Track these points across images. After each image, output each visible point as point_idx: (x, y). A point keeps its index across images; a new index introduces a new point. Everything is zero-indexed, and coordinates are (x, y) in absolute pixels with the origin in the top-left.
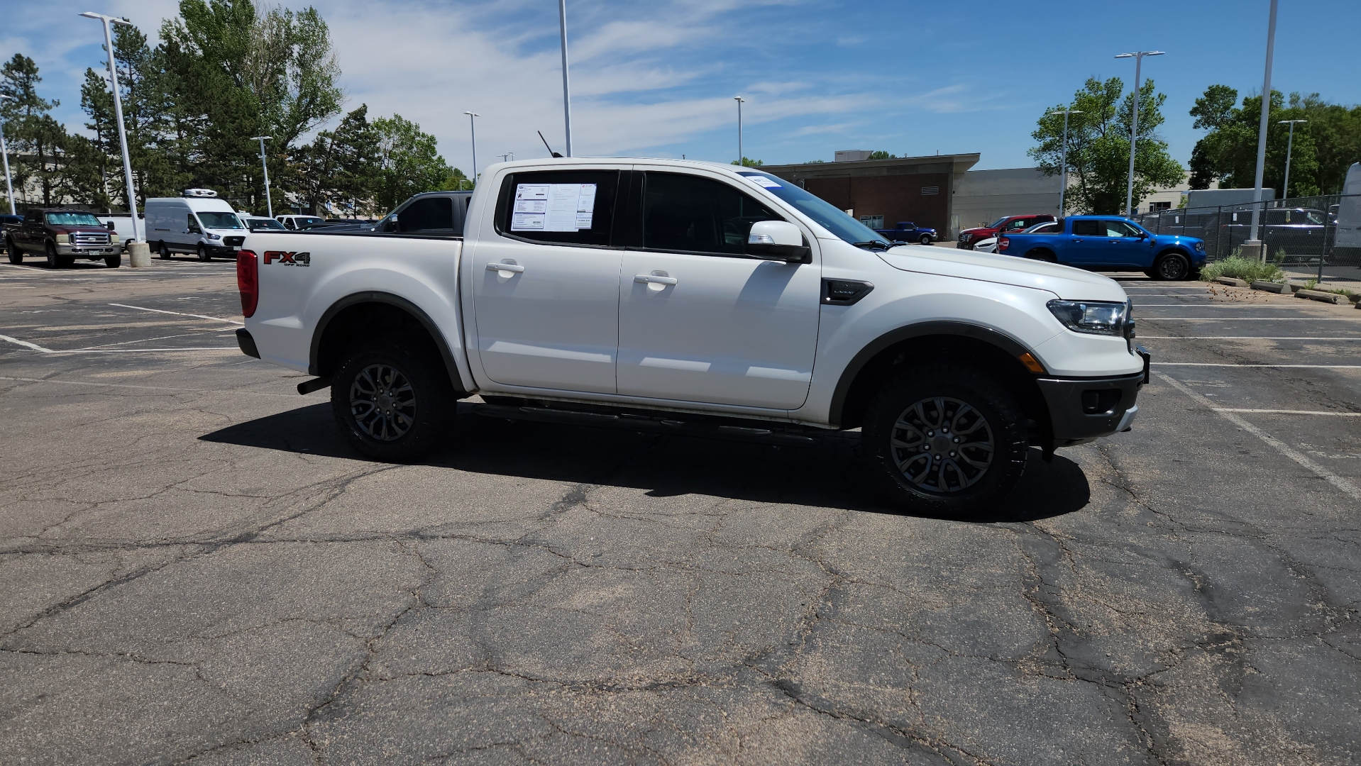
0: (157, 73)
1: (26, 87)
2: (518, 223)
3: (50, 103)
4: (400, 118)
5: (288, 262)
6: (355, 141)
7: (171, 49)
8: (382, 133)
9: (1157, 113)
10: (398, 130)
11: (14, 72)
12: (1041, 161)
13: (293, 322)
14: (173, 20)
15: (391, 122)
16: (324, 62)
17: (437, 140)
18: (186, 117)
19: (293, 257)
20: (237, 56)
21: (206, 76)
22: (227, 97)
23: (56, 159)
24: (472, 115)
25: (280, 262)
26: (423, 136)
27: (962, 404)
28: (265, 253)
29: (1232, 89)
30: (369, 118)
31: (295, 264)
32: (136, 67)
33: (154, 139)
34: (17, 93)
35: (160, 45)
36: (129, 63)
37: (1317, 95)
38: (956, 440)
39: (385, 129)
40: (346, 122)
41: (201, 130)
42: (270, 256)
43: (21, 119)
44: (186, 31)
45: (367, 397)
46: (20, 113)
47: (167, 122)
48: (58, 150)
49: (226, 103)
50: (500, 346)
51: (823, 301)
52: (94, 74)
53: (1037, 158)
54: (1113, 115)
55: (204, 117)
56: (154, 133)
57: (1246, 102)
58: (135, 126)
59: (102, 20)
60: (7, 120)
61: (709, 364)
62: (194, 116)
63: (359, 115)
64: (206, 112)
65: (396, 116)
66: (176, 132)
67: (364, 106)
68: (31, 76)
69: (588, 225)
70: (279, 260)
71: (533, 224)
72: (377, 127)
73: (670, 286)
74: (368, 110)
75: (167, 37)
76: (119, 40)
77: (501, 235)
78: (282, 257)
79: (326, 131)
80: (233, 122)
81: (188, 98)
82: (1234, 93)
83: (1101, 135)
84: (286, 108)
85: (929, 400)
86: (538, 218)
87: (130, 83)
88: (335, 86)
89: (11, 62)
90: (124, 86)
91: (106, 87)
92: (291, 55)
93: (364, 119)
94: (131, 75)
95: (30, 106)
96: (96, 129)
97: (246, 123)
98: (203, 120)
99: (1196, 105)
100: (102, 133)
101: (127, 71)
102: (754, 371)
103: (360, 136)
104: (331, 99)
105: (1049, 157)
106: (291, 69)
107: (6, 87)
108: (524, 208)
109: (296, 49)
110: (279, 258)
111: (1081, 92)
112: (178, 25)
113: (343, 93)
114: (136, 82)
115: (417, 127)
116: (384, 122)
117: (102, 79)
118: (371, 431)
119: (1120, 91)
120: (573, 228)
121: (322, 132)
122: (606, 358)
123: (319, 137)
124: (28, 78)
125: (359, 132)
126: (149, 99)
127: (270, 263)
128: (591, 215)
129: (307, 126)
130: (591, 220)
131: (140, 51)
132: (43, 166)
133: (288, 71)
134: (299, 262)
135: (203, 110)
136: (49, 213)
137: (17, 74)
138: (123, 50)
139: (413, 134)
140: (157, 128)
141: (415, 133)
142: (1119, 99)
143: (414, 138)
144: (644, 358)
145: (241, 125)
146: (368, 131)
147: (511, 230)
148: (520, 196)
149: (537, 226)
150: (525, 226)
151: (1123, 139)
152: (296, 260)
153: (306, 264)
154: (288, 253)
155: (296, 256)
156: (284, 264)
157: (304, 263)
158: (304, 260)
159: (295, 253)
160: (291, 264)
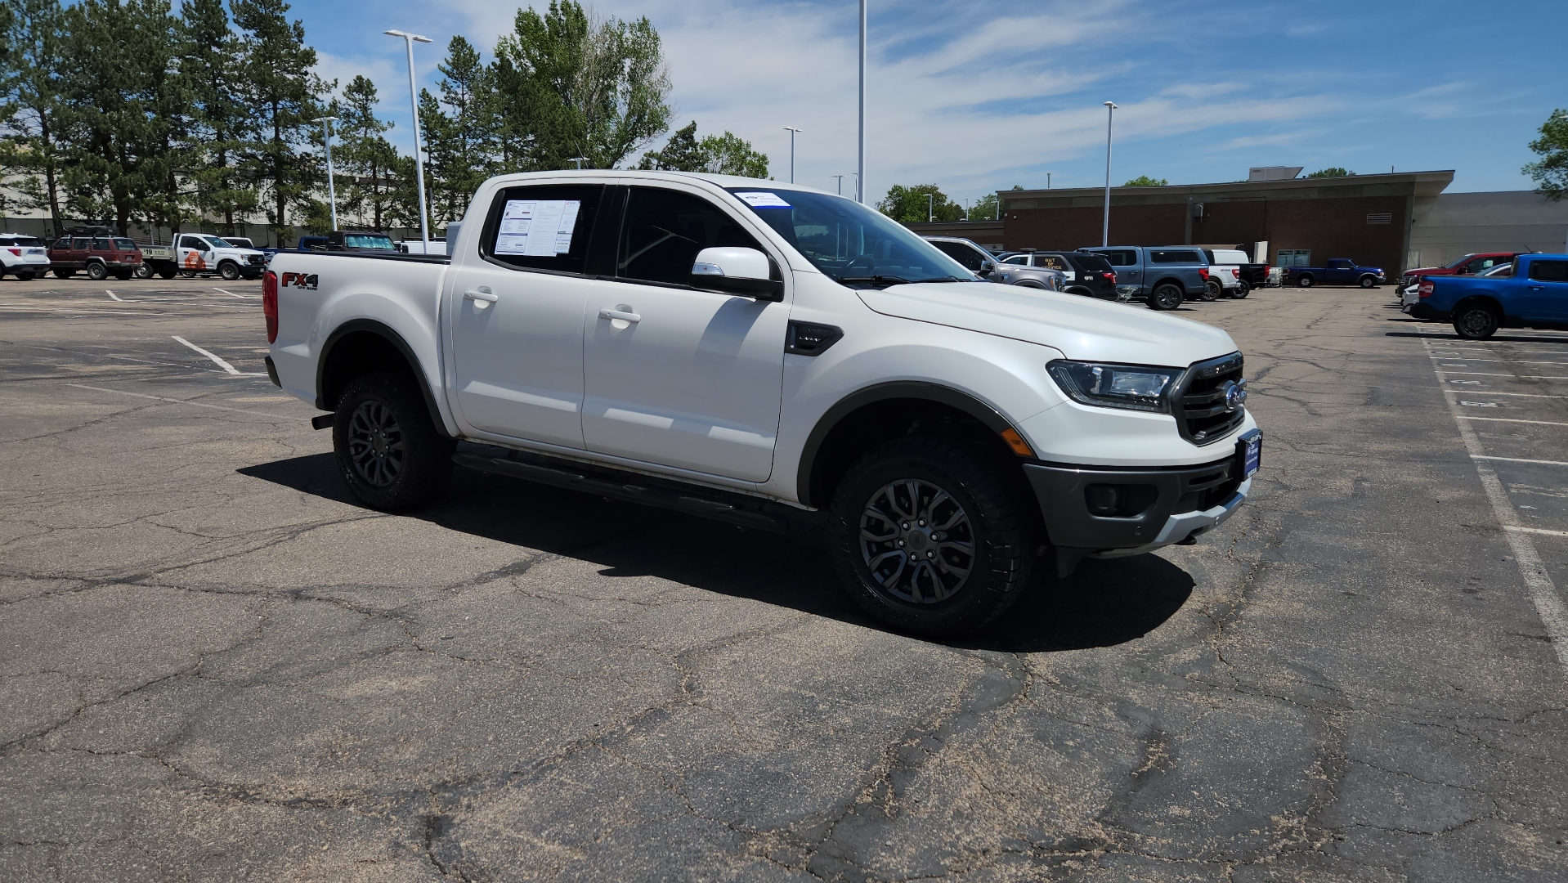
0: (486, 92)
1: (365, 108)
2: (504, 246)
3: (385, 125)
4: (731, 137)
5: (300, 285)
6: (681, 162)
7: (504, 67)
8: (711, 153)
10: (728, 149)
11: (354, 93)
13: (302, 350)
14: (508, 37)
15: (721, 140)
16: (655, 76)
17: (769, 159)
18: (512, 138)
19: (305, 280)
20: (568, 72)
21: (535, 95)
22: (554, 117)
23: (388, 181)
24: (792, 131)
25: (295, 284)
26: (755, 155)
27: (940, 490)
28: (283, 274)
30: (698, 137)
31: (306, 287)
32: (468, 87)
33: (481, 162)
34: (357, 115)
35: (493, 64)
36: (462, 83)
38: (934, 537)
39: (715, 148)
40: (674, 141)
41: (527, 151)
42: (288, 277)
43: (359, 142)
44: (520, 47)
45: (364, 437)
46: (357, 135)
47: (494, 143)
48: (389, 172)
49: (552, 123)
51: (787, 350)
52: (428, 95)
55: (531, 137)
56: (481, 155)
58: (464, 148)
59: (406, 37)
60: (346, 142)
62: (520, 136)
63: (687, 134)
64: (532, 132)
65: (727, 134)
66: (503, 154)
67: (694, 123)
68: (370, 97)
69: (566, 250)
70: (293, 282)
71: (515, 247)
72: (706, 146)
73: (634, 323)
74: (697, 127)
75: (500, 54)
76: (453, 59)
77: (484, 259)
78: (296, 279)
79: (652, 151)
80: (558, 143)
81: (515, 118)
84: (613, 128)
85: (902, 482)
86: (521, 239)
87: (462, 104)
88: (665, 102)
89: (352, 84)
90: (456, 107)
91: (438, 108)
92: (622, 69)
93: (692, 138)
94: (463, 95)
95: (367, 128)
96: (426, 151)
97: (571, 143)
98: (531, 141)
100: (432, 155)
101: (460, 91)
102: (717, 432)
103: (686, 157)
104: (658, 117)
105: (1555, 175)
106: (622, 85)
107: (347, 109)
108: (509, 229)
109: (628, 63)
110: (294, 280)
112: (513, 42)
113: (671, 110)
114: (468, 102)
115: (748, 145)
116: (713, 141)
117: (435, 100)
118: (365, 474)
120: (552, 252)
121: (649, 152)
122: (572, 407)
123: (645, 158)
124: (367, 100)
125: (687, 151)
126: (478, 120)
127: (287, 285)
128: (570, 237)
129: (634, 146)
130: (569, 243)
131: (473, 70)
132: (376, 188)
133: (619, 88)
134: (309, 285)
135: (529, 130)
136: (348, 235)
137: (357, 96)
138: (457, 69)
139: (743, 153)
140: (483, 150)
141: (746, 153)
143: (744, 158)
144: (607, 410)
145: (566, 146)
146: (696, 150)
147: (496, 253)
148: (507, 214)
149: (518, 249)
150: (507, 249)
152: (307, 282)
153: (314, 288)
154: (301, 275)
155: (307, 278)
156: (297, 286)
157: (313, 286)
158: (313, 282)
159: (307, 275)
160: (303, 287)
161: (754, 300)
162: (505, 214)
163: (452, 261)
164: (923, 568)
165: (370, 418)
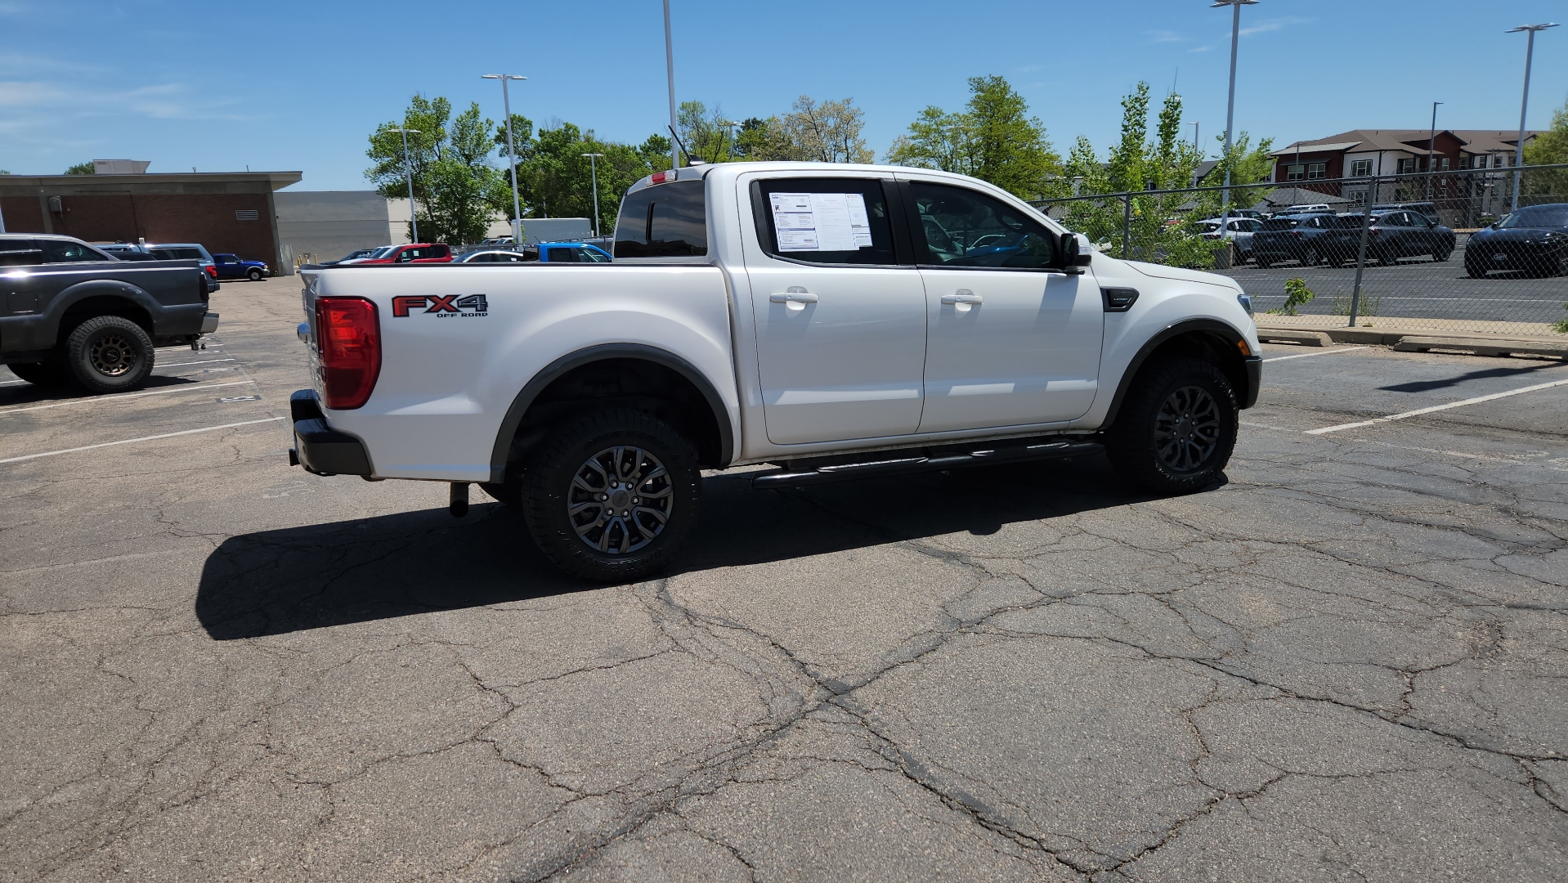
2: (785, 242)
5: (443, 312)
9: (488, 138)
12: (379, 183)
13: (460, 405)
19: (454, 303)
25: (428, 311)
27: (1200, 390)
28: (393, 299)
29: (527, 119)
31: (459, 314)
37: (593, 131)
42: (404, 305)
45: (594, 497)
50: (790, 397)
51: (1104, 311)
53: (374, 180)
54: (445, 137)
57: (542, 134)
61: (1013, 385)
69: (869, 243)
70: (425, 309)
71: (805, 243)
73: (976, 305)
77: (772, 257)
78: (430, 304)
82: (530, 123)
83: (437, 158)
85: (1178, 391)
86: (809, 235)
99: (498, 134)
102: (1052, 385)
105: (387, 179)
108: (787, 224)
110: (425, 306)
111: (411, 109)
119: (448, 112)
120: (853, 245)
122: (913, 393)
127: (408, 315)
128: (868, 230)
130: (869, 236)
134: (465, 310)
142: (449, 121)
144: (953, 387)
147: (780, 250)
148: (777, 208)
149: (809, 244)
150: (796, 245)
151: (461, 164)
152: (459, 307)
153: (481, 313)
154: (442, 297)
155: (458, 301)
156: (436, 314)
157: (477, 310)
158: (475, 306)
159: (458, 296)
160: (451, 313)
161: (1065, 275)
162: (773, 208)
163: (725, 263)
164: (1190, 445)
165: (611, 470)
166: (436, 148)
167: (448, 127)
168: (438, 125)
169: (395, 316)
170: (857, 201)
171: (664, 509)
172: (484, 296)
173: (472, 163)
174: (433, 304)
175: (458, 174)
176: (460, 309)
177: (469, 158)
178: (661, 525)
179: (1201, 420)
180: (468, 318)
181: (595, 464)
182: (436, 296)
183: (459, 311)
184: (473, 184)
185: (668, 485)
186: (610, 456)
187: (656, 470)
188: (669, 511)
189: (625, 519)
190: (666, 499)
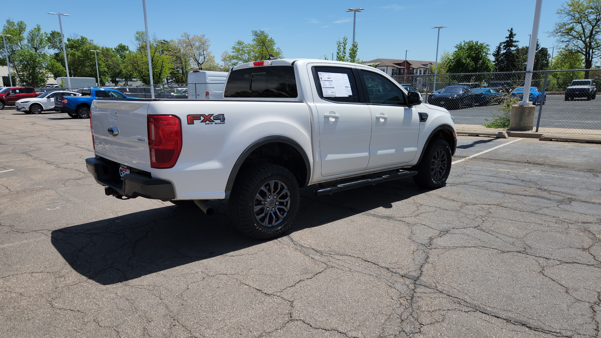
2: (325, 93)
5: (208, 122)
19: (212, 118)
25: (202, 122)
27: (443, 150)
28: (187, 116)
29: (61, 33)
31: (214, 123)
38: (440, 162)
42: (192, 119)
51: (420, 121)
54: (24, 39)
57: (69, 40)
69: (351, 94)
70: (200, 121)
71: (331, 93)
73: (386, 119)
77: (322, 99)
78: (202, 118)
82: (62, 35)
83: (20, 48)
86: (332, 90)
99: (48, 39)
108: (325, 85)
110: (200, 119)
119: (25, 28)
120: (346, 95)
122: (366, 154)
127: (193, 124)
128: (350, 89)
130: (351, 91)
134: (216, 121)
142: (25, 32)
144: (377, 151)
147: (324, 96)
149: (333, 94)
150: (329, 94)
151: (33, 51)
152: (214, 120)
153: (223, 122)
154: (207, 115)
155: (213, 117)
156: (205, 123)
157: (221, 121)
158: (220, 119)
159: (213, 115)
160: (211, 123)
161: (409, 108)
162: (320, 79)
163: (307, 101)
164: (439, 170)
165: (269, 190)
166: (19, 44)
167: (25, 35)
168: (20, 33)
169: (188, 124)
170: (345, 76)
171: (286, 206)
172: (224, 115)
173: (38, 51)
174: (203, 118)
175: (31, 56)
176: (214, 121)
177: (36, 49)
178: (285, 213)
179: (442, 161)
180: (217, 125)
181: (263, 188)
182: (205, 115)
183: (214, 122)
184: (39, 61)
185: (289, 196)
186: (268, 185)
187: (284, 190)
188: (288, 206)
189: (273, 211)
190: (287, 202)
